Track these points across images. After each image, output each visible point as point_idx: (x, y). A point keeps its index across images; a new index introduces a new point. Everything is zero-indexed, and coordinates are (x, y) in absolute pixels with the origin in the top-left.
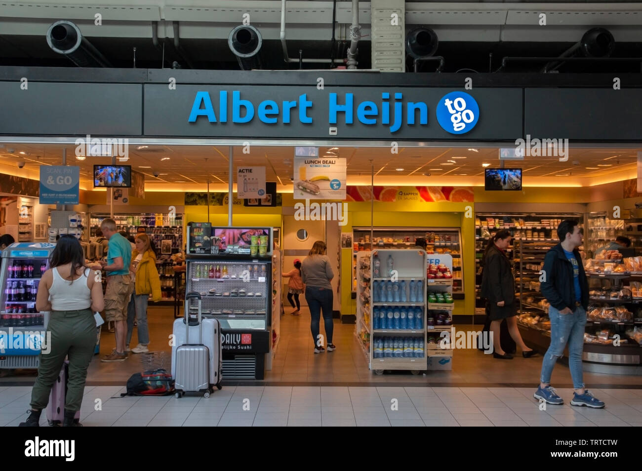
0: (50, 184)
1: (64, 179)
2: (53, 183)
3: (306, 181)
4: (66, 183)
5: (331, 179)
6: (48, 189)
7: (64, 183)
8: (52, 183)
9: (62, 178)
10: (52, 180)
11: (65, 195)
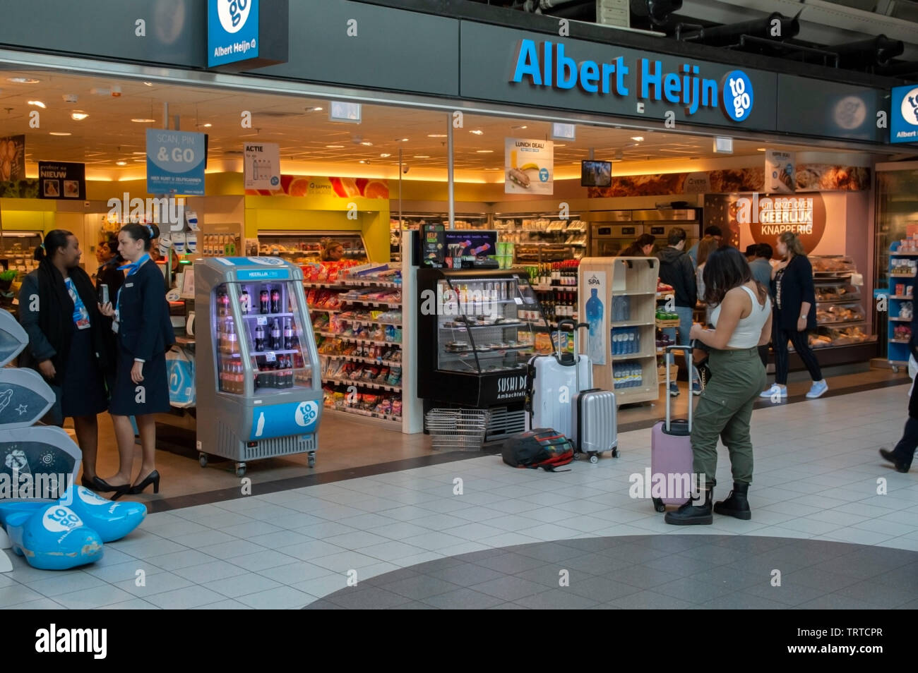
0: (161, 159)
1: (182, 154)
2: (167, 160)
3: (517, 170)
4: (187, 160)
5: (540, 168)
6: (160, 169)
7: (183, 159)
8: (166, 158)
9: (180, 151)
10: (165, 154)
11: (185, 179)
